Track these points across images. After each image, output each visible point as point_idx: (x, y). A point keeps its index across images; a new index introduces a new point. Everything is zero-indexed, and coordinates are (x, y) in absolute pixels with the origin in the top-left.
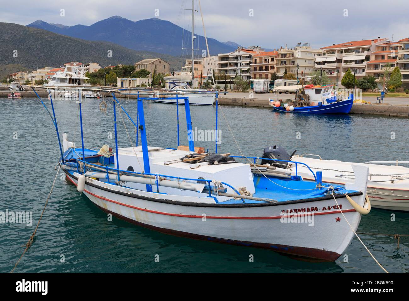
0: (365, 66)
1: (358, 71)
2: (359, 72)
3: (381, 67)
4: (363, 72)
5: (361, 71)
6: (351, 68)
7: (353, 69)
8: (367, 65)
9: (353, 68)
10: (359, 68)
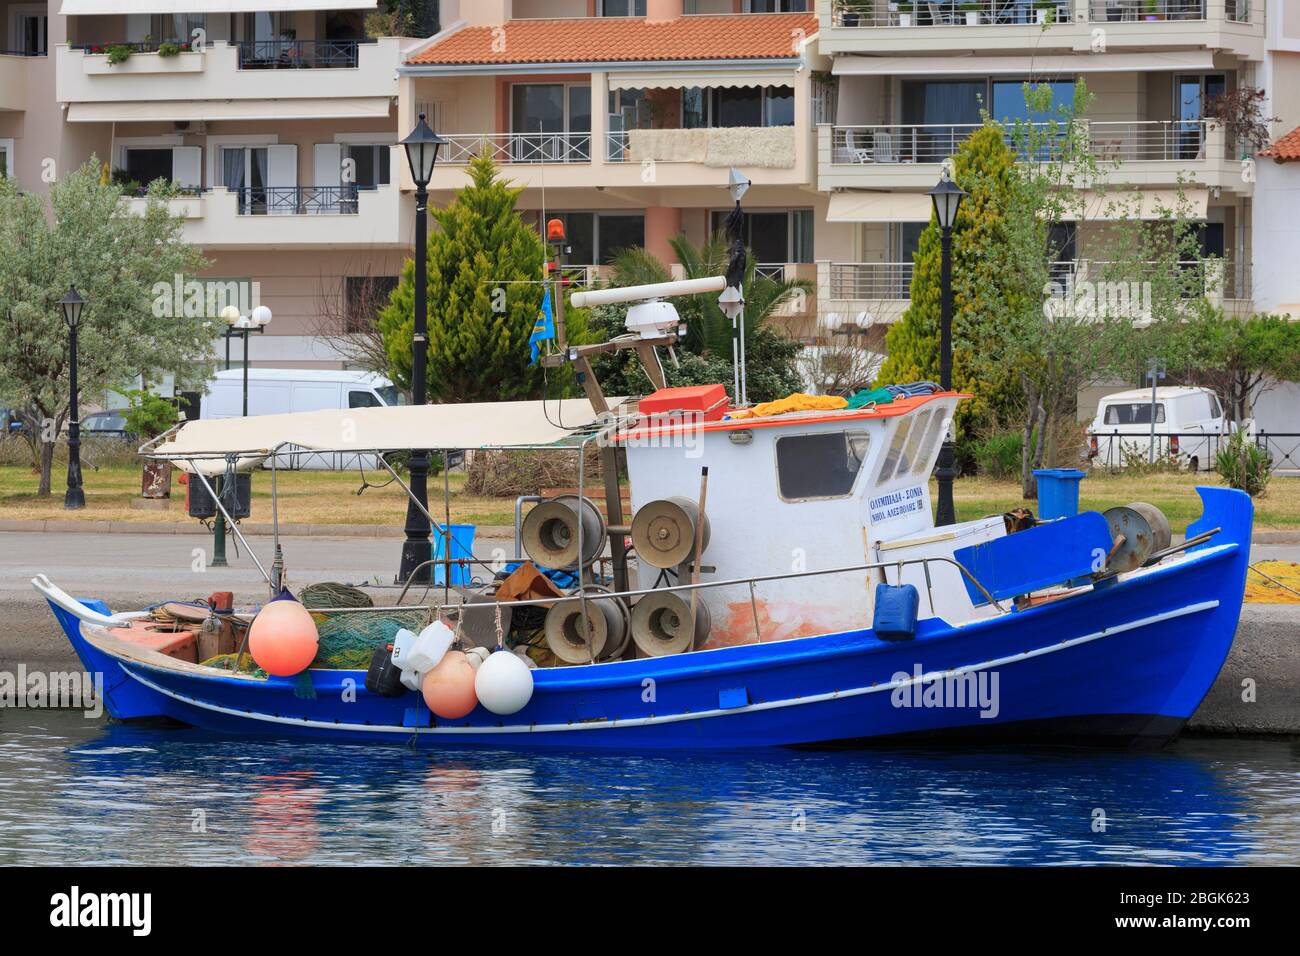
0: (381, 111)
1: (281, 173)
2: (302, 197)
3: (614, 124)
4: (363, 196)
5: (333, 169)
6: (182, 125)
7: (213, 142)
8: (419, 83)
9: (211, 127)
10: (303, 134)
